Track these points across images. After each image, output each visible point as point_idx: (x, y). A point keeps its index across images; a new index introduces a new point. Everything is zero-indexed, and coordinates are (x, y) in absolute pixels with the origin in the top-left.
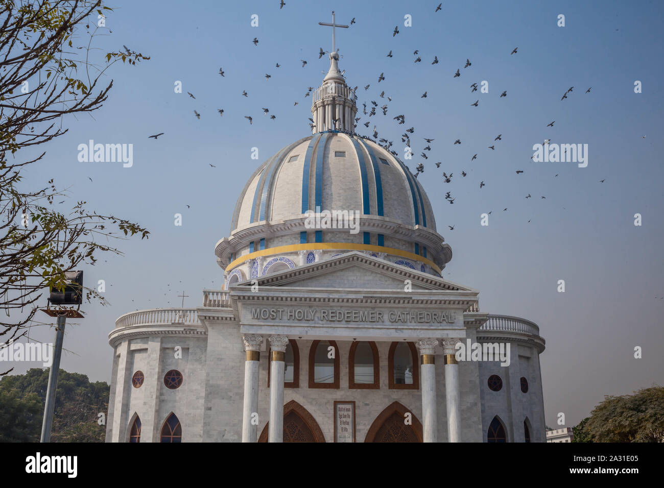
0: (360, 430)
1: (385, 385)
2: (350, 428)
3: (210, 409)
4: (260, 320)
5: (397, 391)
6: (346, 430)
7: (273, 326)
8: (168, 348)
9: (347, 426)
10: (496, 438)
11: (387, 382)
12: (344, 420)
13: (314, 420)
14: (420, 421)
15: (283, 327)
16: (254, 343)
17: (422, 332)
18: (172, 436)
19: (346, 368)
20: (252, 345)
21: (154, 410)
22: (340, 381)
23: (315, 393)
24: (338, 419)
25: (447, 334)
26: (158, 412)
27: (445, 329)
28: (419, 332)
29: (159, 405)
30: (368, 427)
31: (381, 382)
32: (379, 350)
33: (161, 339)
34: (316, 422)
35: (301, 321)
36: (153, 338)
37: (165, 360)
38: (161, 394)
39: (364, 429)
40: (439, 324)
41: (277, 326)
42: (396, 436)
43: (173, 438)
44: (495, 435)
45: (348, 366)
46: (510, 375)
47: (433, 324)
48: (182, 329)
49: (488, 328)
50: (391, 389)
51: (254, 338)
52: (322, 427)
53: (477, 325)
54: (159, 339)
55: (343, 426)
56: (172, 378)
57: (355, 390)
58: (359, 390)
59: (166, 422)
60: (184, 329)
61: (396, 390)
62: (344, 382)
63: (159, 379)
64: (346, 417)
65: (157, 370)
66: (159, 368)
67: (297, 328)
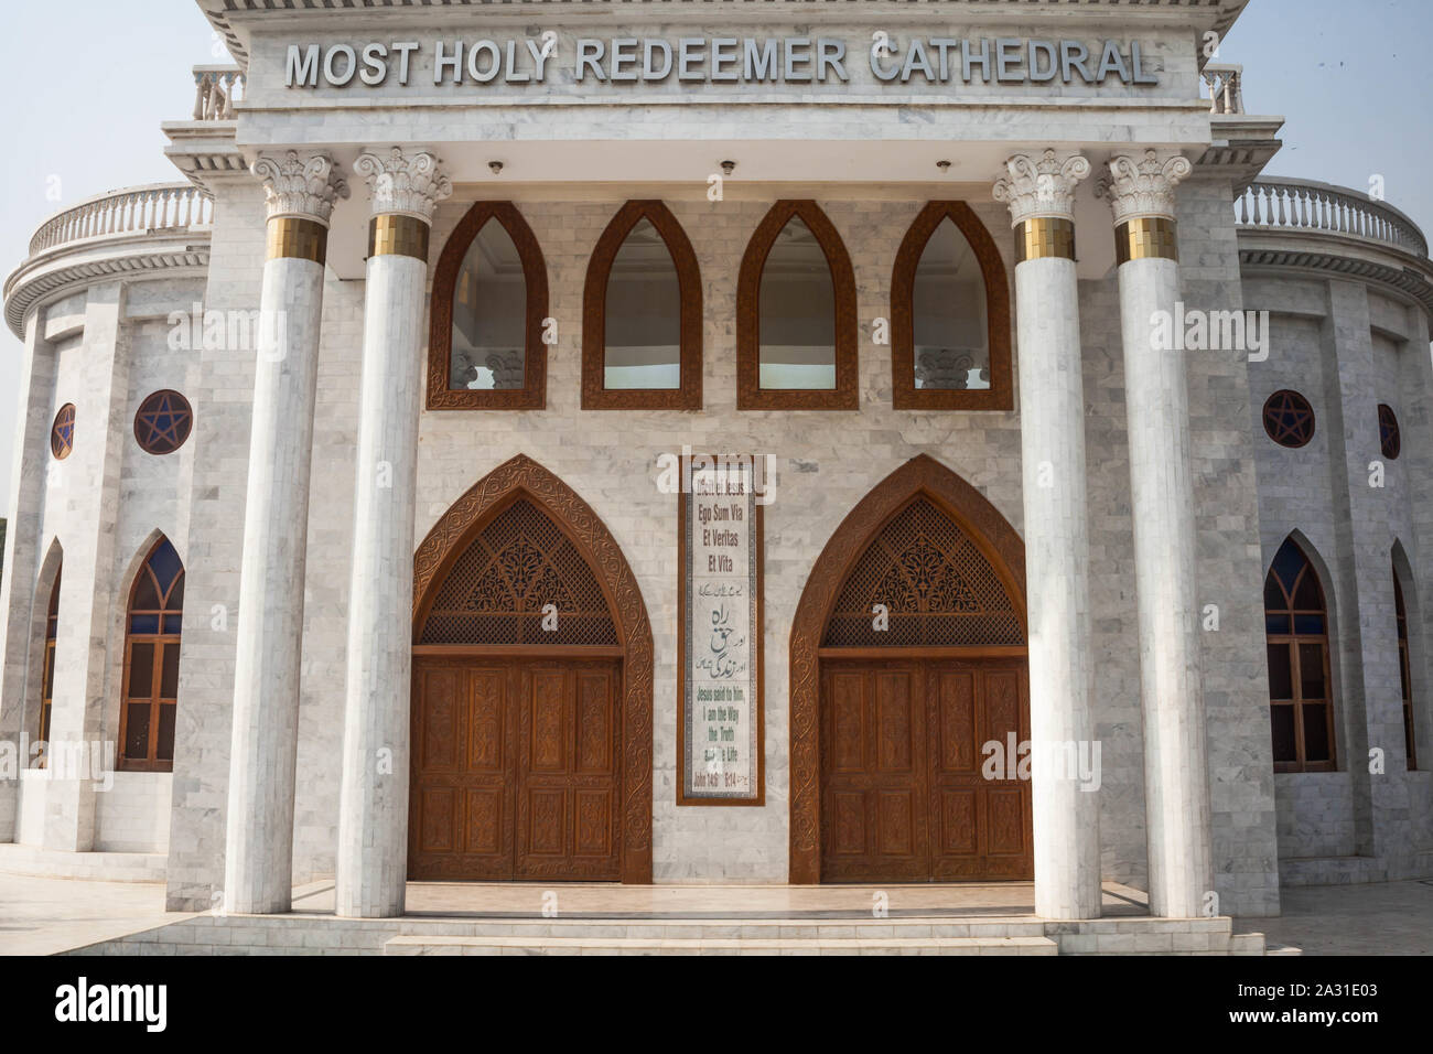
0: (778, 566)
1: (879, 394)
2: (741, 557)
3: (213, 494)
4: (317, 92)
5: (926, 417)
6: (726, 565)
7: (372, 109)
8: (147, 321)
9: (729, 551)
10: (1291, 612)
11: (886, 381)
12: (719, 526)
13: (600, 528)
14: (1016, 529)
15: (412, 116)
16: (296, 186)
17: (1018, 117)
18: (161, 612)
19: (728, 332)
20: (288, 196)
21: (95, 523)
22: (705, 378)
23: (606, 425)
24: (697, 523)
25: (1130, 130)
26: (111, 530)
27: (1118, 109)
28: (1006, 120)
29: (120, 509)
30: (814, 554)
31: (864, 382)
32: (855, 262)
33: (125, 290)
34: (610, 538)
35: (492, 89)
36: (99, 288)
37: (137, 362)
38: (126, 473)
39: (796, 563)
40: (1093, 90)
41: (387, 109)
42: (923, 587)
43: (165, 616)
44: (1290, 602)
45: (733, 325)
46: (1344, 391)
47: (1065, 90)
48: (182, 248)
49: (1264, 222)
50: (906, 407)
51: (295, 167)
52: (632, 554)
53: (1236, 166)
54: (116, 292)
55: (716, 551)
56: (161, 418)
57: (761, 413)
58: (776, 414)
59: (143, 567)
60: (189, 248)
61: (924, 412)
62: (720, 383)
63: (114, 420)
64: (726, 518)
65: (107, 392)
66: (114, 385)
67: (470, 116)
